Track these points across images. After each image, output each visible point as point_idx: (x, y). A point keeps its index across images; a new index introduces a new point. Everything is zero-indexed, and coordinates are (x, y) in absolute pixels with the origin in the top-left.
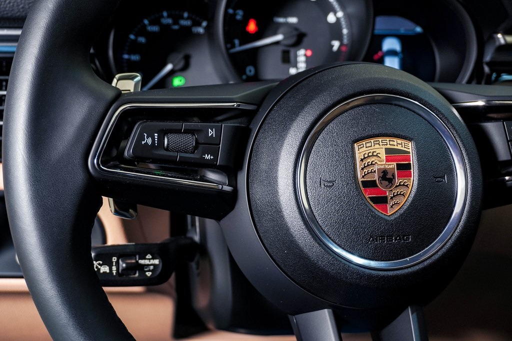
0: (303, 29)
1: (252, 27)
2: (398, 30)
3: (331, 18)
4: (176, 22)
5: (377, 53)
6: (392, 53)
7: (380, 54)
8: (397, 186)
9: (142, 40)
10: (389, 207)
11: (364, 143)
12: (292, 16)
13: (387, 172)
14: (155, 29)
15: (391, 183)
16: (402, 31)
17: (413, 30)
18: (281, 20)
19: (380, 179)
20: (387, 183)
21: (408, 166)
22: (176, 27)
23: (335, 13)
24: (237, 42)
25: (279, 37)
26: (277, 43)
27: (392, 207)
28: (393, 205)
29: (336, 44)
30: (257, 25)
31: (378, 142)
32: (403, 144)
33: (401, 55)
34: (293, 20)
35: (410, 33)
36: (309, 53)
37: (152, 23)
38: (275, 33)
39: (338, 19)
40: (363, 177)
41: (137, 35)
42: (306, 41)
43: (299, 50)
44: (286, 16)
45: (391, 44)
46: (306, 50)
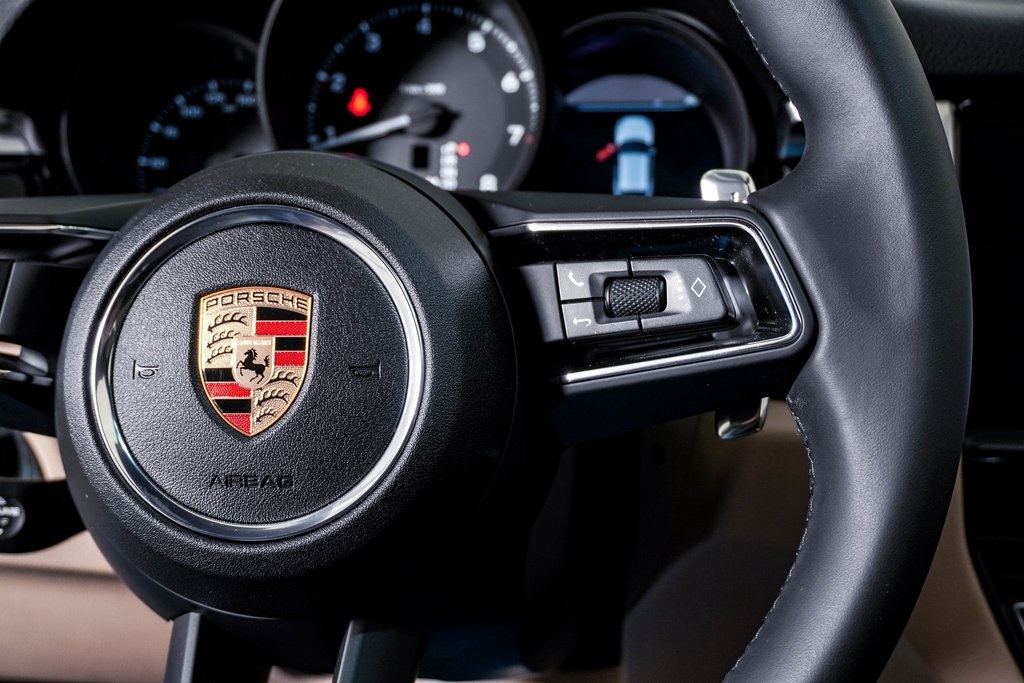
0: (454, 105)
1: (360, 103)
2: (650, 102)
3: (510, 83)
4: (231, 100)
5: (603, 147)
6: (636, 146)
7: (610, 149)
8: (271, 381)
9: (171, 132)
10: (253, 419)
11: (220, 297)
12: (435, 80)
13: (256, 354)
14: (193, 112)
15: (262, 374)
16: (658, 104)
17: (681, 102)
18: (414, 90)
19: (241, 365)
20: (253, 373)
21: (299, 344)
22: (230, 109)
23: (517, 72)
24: (330, 131)
25: (402, 121)
26: (400, 132)
27: (258, 420)
28: (261, 417)
29: (517, 132)
30: (371, 100)
31: (245, 296)
32: (295, 300)
33: (653, 151)
34: (436, 89)
35: (674, 107)
36: (464, 149)
37: (190, 102)
38: (397, 113)
39: (523, 85)
40: (209, 361)
41: (164, 124)
42: (459, 127)
43: (445, 143)
44: (422, 82)
45: (634, 129)
46: (459, 142)
